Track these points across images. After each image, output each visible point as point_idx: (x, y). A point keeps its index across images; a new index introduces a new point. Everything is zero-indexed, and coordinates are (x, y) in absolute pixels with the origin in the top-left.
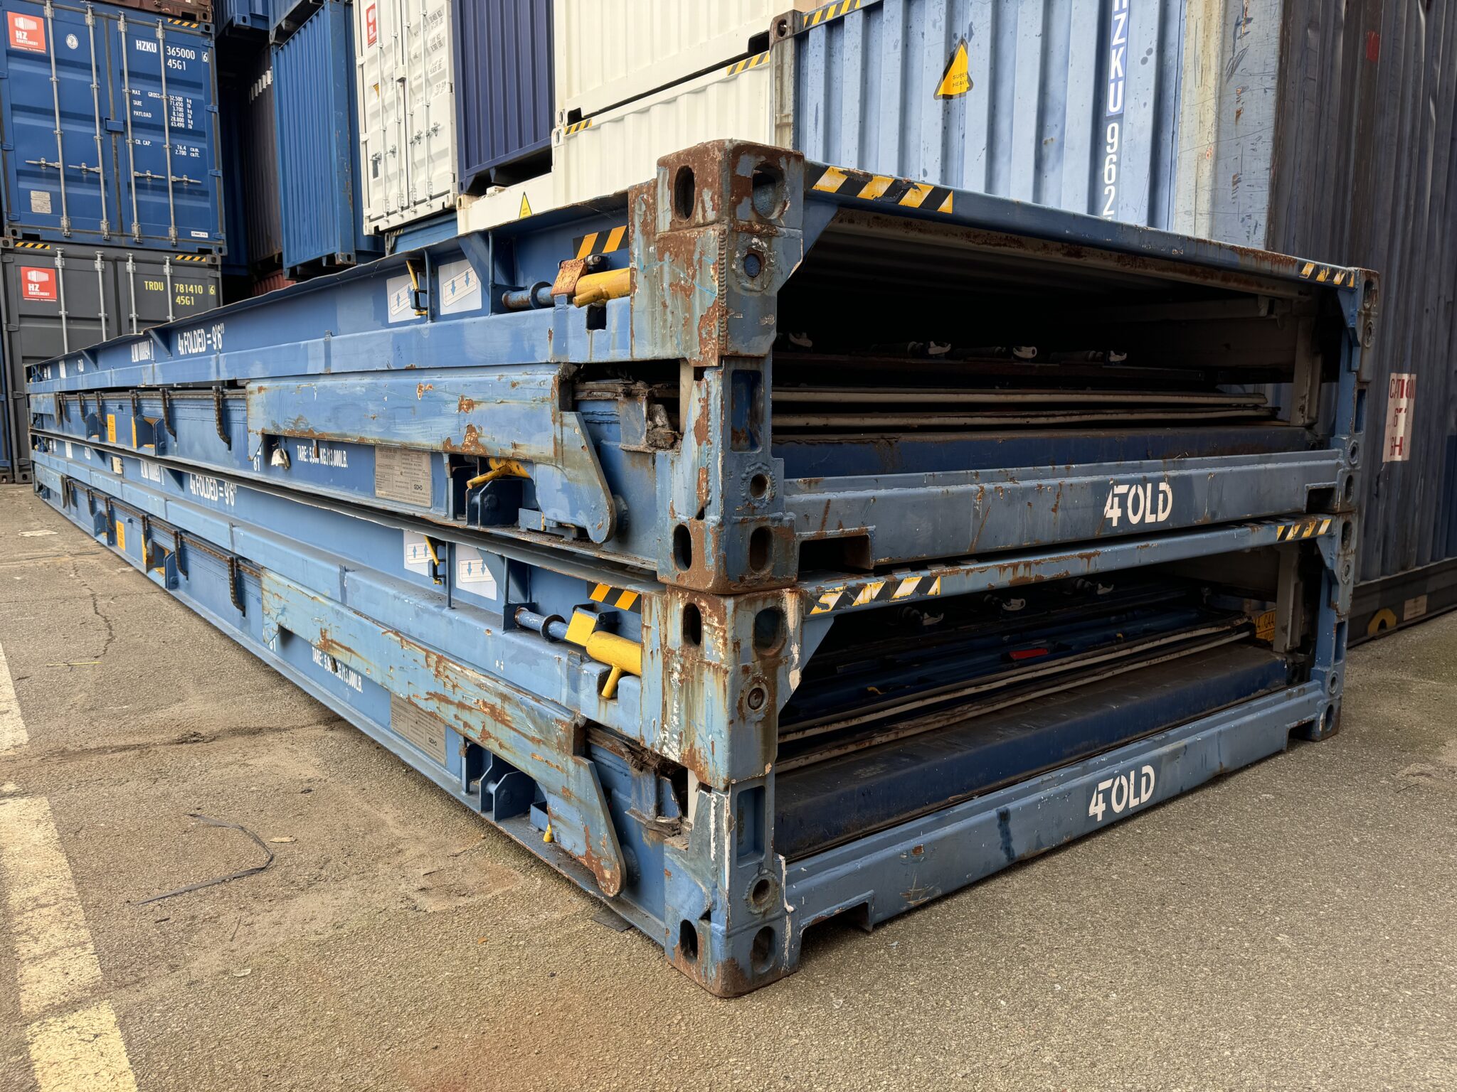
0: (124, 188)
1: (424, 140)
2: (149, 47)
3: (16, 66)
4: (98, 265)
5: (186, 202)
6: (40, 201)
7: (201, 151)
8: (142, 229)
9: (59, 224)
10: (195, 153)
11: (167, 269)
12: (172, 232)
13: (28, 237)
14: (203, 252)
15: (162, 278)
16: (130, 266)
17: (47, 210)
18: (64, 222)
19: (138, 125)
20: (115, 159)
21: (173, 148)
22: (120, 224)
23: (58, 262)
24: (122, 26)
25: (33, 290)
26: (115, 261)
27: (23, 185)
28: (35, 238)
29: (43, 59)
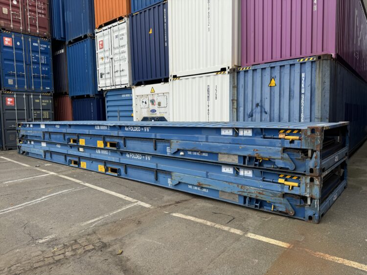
0: (30, 78)
1: (119, 72)
2: (36, 45)
3: (5, 50)
4: (24, 96)
5: (45, 81)
6: (10, 82)
7: (48, 69)
8: (35, 87)
9: (15, 87)
10: (47, 69)
11: (40, 97)
12: (41, 88)
13: (8, 90)
14: (49, 92)
15: (39, 99)
16: (32, 96)
17: (12, 83)
18: (16, 86)
19: (34, 63)
20: (28, 71)
21: (42, 68)
22: (29, 86)
23: (15, 96)
24: (30, 40)
25: (9, 103)
26: (28, 95)
27: (6, 78)
28: (9, 90)
29: (12, 48)
